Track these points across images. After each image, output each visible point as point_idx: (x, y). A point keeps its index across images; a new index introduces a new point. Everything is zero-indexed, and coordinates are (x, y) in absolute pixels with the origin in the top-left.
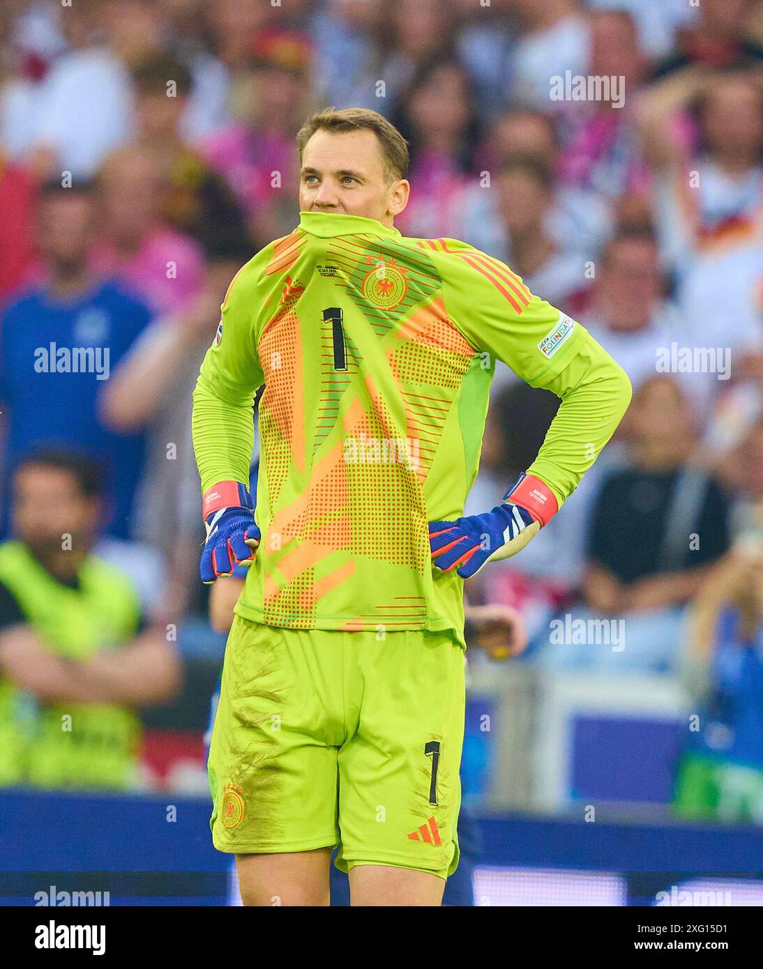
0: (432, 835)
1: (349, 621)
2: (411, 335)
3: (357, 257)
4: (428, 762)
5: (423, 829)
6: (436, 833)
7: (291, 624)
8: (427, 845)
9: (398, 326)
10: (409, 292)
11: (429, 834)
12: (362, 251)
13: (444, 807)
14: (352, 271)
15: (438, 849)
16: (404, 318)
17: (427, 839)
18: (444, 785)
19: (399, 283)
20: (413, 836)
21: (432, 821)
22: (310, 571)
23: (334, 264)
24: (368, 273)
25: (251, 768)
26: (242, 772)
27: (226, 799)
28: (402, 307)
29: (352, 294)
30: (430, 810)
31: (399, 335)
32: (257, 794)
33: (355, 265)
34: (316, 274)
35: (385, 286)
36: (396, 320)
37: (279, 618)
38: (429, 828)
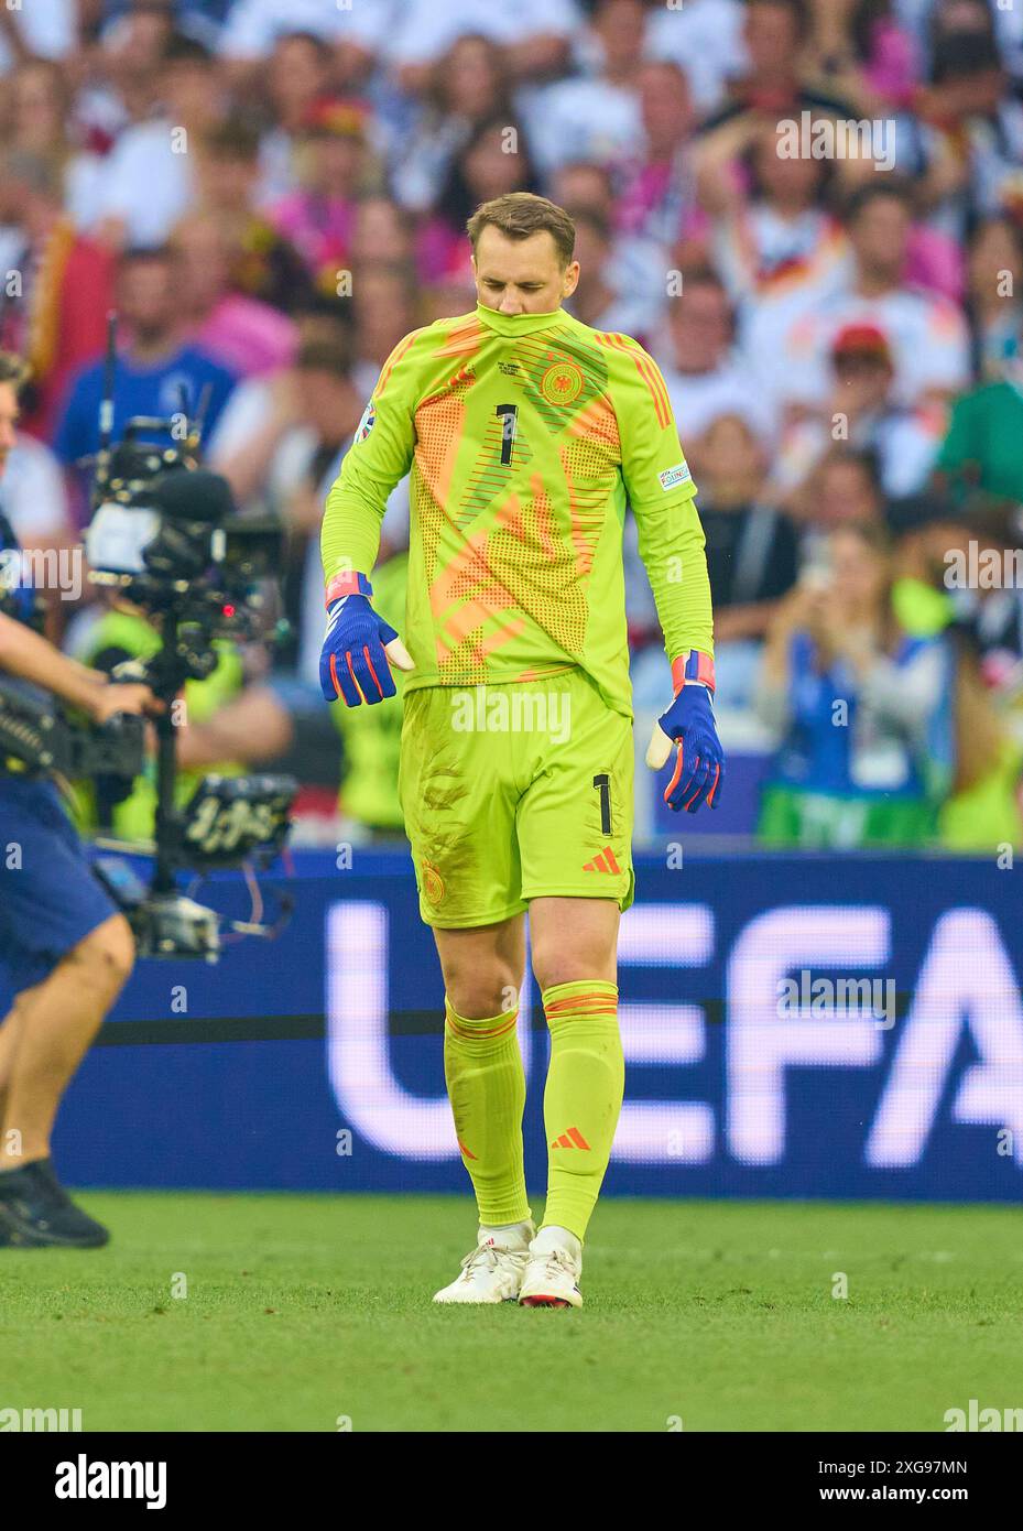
0: (608, 865)
1: (523, 673)
2: (581, 432)
3: (541, 354)
4: (596, 795)
5: (598, 860)
6: (612, 862)
7: (465, 681)
8: (604, 876)
9: (570, 423)
10: (585, 388)
11: (606, 862)
12: (545, 347)
13: (618, 837)
14: (532, 368)
15: (618, 877)
16: (578, 413)
17: (603, 869)
18: (619, 815)
19: (576, 380)
20: (587, 868)
21: (608, 851)
22: (480, 630)
23: (519, 363)
24: (548, 369)
25: (445, 849)
26: (436, 853)
27: (425, 876)
28: (576, 403)
29: (529, 394)
30: (604, 841)
31: (570, 433)
32: (455, 873)
33: (536, 361)
34: (494, 369)
35: (562, 383)
36: (570, 415)
37: (453, 677)
38: (604, 858)
